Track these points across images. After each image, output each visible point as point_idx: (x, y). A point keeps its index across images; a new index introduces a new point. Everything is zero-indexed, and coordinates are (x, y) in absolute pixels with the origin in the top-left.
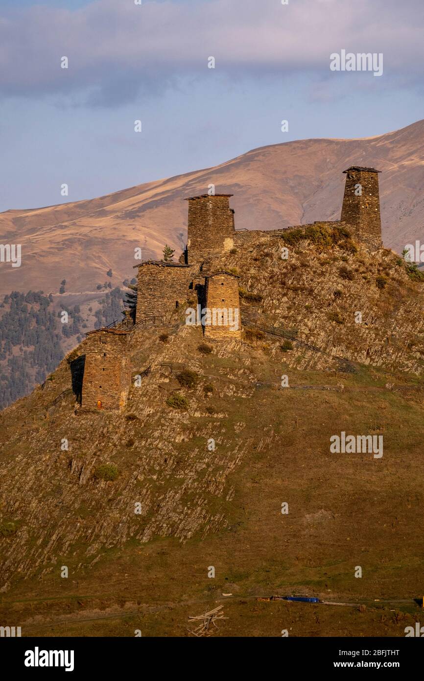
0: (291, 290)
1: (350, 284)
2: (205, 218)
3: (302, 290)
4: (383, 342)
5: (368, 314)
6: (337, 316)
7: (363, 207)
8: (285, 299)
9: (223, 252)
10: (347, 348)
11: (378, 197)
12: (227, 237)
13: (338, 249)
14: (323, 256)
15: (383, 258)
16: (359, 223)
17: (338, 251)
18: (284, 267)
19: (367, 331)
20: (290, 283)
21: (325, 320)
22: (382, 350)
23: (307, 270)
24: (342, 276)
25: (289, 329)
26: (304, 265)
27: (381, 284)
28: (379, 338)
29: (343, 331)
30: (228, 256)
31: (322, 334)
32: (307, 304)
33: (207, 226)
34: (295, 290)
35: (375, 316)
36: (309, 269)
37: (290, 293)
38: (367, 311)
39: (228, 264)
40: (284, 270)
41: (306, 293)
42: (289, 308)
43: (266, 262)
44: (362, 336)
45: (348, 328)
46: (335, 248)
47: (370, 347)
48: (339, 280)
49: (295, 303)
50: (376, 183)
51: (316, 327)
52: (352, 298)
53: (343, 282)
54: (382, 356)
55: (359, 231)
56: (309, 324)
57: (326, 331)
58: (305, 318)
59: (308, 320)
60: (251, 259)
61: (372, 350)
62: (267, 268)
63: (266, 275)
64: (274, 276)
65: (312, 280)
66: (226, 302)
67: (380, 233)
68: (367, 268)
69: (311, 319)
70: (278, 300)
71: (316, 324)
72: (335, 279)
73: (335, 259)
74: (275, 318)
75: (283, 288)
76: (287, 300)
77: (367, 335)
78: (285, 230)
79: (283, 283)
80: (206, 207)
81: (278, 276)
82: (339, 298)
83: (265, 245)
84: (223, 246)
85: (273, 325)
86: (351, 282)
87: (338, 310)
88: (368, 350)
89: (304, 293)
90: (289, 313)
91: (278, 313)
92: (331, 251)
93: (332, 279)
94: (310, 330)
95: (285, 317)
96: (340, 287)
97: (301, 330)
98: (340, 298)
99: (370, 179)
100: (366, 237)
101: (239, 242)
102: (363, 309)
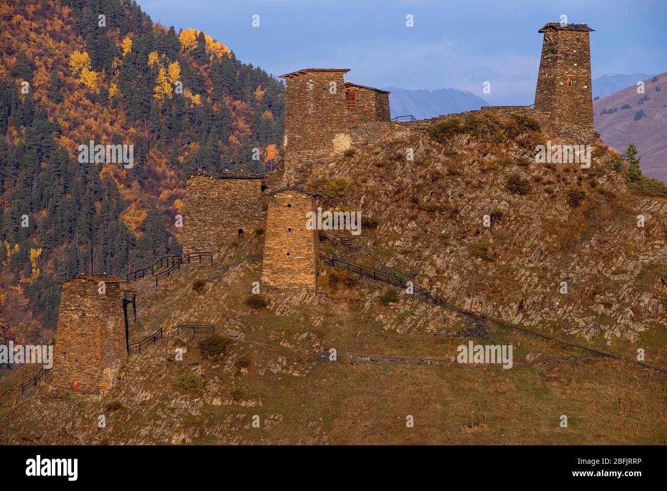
0: (425, 210)
1: (520, 201)
2: (304, 104)
3: (441, 211)
4: (548, 290)
5: (535, 246)
6: (486, 250)
7: (562, 83)
8: (412, 224)
9: (332, 155)
10: (489, 298)
11: (589, 68)
12: (338, 132)
13: (516, 147)
14: (490, 158)
15: (594, 159)
16: (554, 107)
17: (516, 151)
18: (420, 177)
19: (528, 273)
20: (425, 200)
21: (464, 256)
22: (543, 301)
23: (456, 181)
24: (510, 189)
25: (408, 270)
26: (452, 173)
27: (574, 200)
28: (543, 284)
29: (490, 274)
30: (340, 161)
31: (455, 277)
32: (444, 232)
33: (306, 116)
34: (431, 211)
35: (546, 250)
36: (459, 179)
37: (423, 216)
38: (536, 242)
39: (337, 172)
40: (421, 181)
41: (445, 216)
42: (415, 239)
43: (394, 169)
44: (518, 281)
45: (499, 267)
46: (512, 146)
47: (526, 296)
48: (504, 195)
49: (426, 231)
50: (586, 47)
51: (448, 266)
52: (519, 221)
53: (511, 198)
54: (543, 311)
55: (554, 119)
56: (439, 262)
57: (461, 273)
58: (433, 254)
59: (438, 257)
60: (373, 164)
61: (528, 301)
62: (394, 178)
63: (390, 188)
64: (403, 190)
65: (460, 196)
66: (294, 232)
67: (592, 122)
68: (559, 176)
69: (442, 256)
70: (402, 226)
71: (448, 262)
72: (499, 192)
73: (508, 163)
74: (390, 253)
75: (413, 208)
76: (416, 225)
77: (525, 279)
78: (434, 120)
79: (415, 201)
80: (305, 88)
81: (408, 191)
82: (498, 223)
83: (400, 143)
84: (331, 146)
85: (385, 264)
86: (524, 197)
87: (491, 241)
88: (522, 301)
89: (443, 214)
90: (413, 245)
91: (398, 246)
92: (504, 151)
93: (493, 194)
94: (437, 272)
95: (405, 253)
96: (502, 206)
97: (424, 272)
98: (500, 223)
99: (576, 42)
100: (566, 129)
101: (361, 138)
102: (529, 239)
